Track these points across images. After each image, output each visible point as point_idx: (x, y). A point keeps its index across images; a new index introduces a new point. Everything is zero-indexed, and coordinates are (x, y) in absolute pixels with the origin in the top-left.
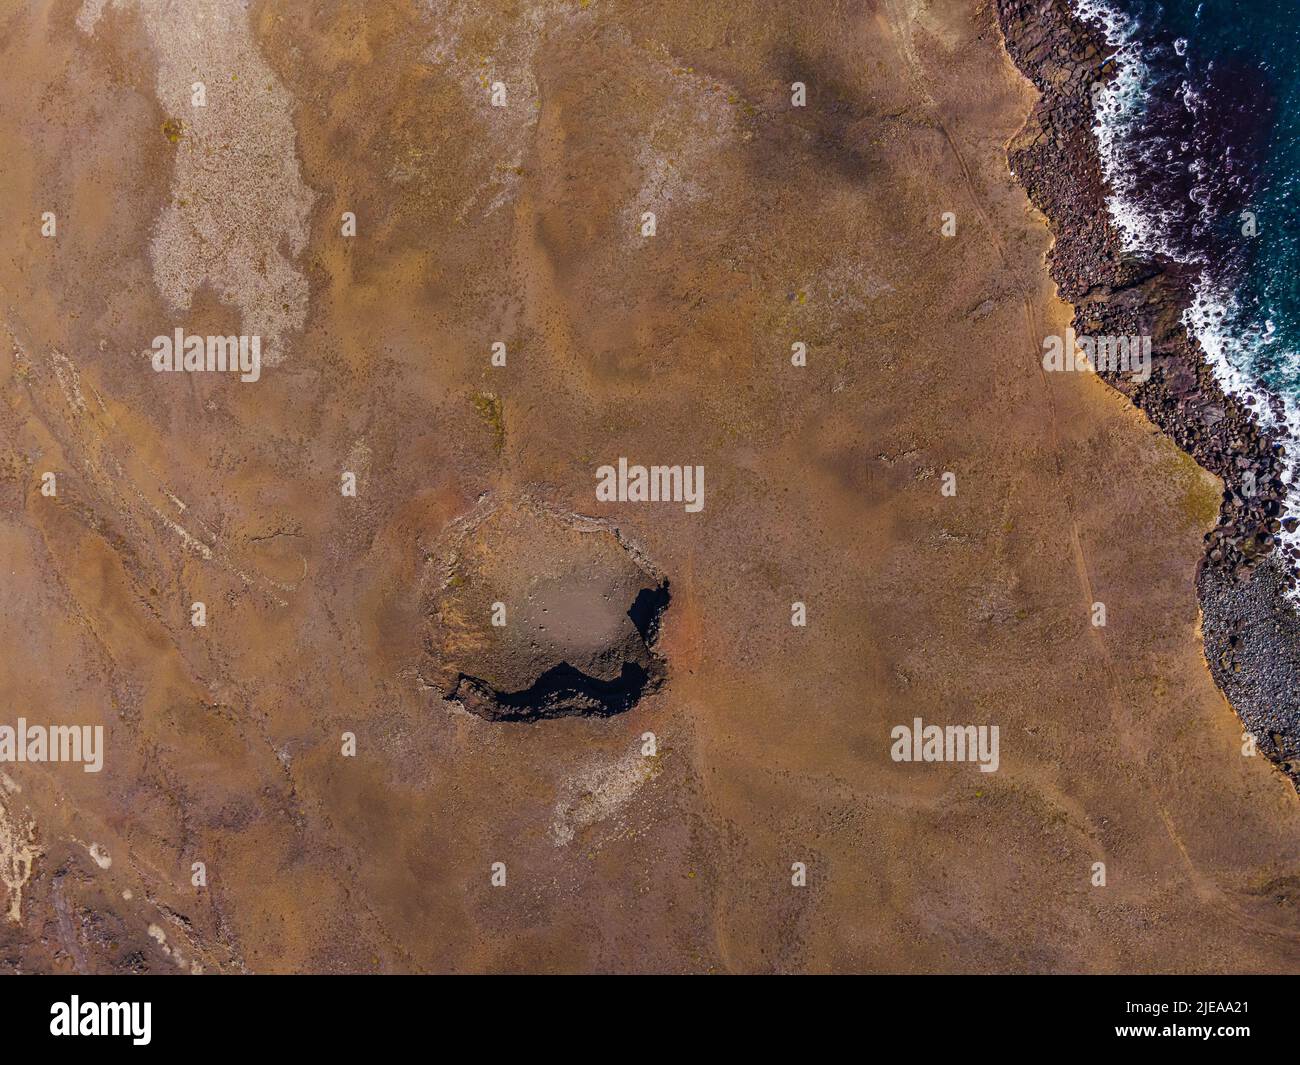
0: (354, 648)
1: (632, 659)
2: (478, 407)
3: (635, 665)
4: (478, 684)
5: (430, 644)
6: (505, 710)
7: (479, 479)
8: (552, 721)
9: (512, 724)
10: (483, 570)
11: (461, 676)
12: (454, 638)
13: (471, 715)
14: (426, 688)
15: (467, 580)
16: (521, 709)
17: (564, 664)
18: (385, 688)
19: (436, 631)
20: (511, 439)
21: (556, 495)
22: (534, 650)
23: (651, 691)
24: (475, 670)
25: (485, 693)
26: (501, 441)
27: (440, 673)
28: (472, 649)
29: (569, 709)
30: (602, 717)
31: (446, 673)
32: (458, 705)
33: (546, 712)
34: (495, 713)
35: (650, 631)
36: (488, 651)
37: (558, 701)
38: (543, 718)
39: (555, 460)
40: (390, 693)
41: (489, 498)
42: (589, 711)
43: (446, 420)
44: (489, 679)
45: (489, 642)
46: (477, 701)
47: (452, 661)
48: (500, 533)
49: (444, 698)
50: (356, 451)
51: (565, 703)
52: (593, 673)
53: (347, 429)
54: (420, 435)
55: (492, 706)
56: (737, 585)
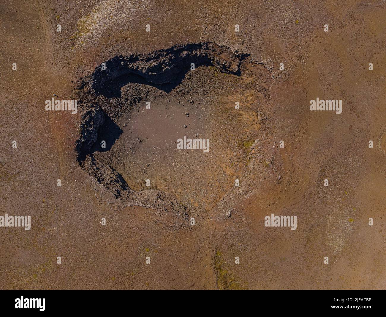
0: (330, 85)
1: (113, 100)
2: (237, 282)
3: (109, 96)
4: (225, 69)
5: (265, 96)
6: (200, 52)
7: (232, 229)
8: (160, 48)
9: (191, 42)
10: (229, 154)
11: (239, 73)
12: (248, 102)
13: (225, 45)
14: (265, 61)
15: (241, 146)
16: (188, 55)
17: (168, 91)
18: (301, 58)
19: (261, 106)
20: (208, 260)
21: (168, 221)
22: (191, 98)
23: (87, 80)
24: (230, 79)
25: (218, 64)
26: (216, 259)
27: (255, 75)
28: (234, 95)
29: (148, 60)
30: (121, 56)
31: (251, 75)
32: (236, 51)
33: (167, 55)
34: (207, 49)
35: (92, 123)
36: (223, 94)
37: (160, 64)
38: (168, 50)
39: (170, 248)
40: (296, 54)
41: (222, 214)
42: (133, 59)
43: (263, 272)
44: (219, 75)
45: (223, 101)
46: (222, 56)
47: (247, 84)
48: (217, 184)
49: (250, 55)
50: (341, 243)
51: (153, 63)
52: (143, 87)
53: (350, 259)
54: (285, 259)
55: (211, 54)
56: (27, 163)
